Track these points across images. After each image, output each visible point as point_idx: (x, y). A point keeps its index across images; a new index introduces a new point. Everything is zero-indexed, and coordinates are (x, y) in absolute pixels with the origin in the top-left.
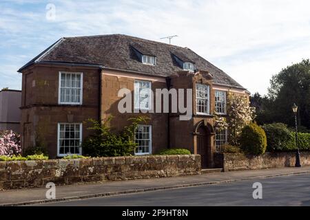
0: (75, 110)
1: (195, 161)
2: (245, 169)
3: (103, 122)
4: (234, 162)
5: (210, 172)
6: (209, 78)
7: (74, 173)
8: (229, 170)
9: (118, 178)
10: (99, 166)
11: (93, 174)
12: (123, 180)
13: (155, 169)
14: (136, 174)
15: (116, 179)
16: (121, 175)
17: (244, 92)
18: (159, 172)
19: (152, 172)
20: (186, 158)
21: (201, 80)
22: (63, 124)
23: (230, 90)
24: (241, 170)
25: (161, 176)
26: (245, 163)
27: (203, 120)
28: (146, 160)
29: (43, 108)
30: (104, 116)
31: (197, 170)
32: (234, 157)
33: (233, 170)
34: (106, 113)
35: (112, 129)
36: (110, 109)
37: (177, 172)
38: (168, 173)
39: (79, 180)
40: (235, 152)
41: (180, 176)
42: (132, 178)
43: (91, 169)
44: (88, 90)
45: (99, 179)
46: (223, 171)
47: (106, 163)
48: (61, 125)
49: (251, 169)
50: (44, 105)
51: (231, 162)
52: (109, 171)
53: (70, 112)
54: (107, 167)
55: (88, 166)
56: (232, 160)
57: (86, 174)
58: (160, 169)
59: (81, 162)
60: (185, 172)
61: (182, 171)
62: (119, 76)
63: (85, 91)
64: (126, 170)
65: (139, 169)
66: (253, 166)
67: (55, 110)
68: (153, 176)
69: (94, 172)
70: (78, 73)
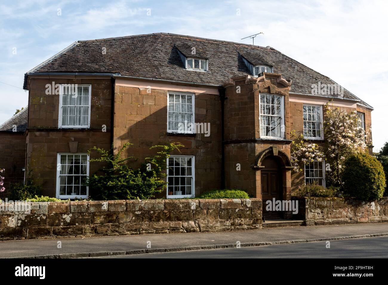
0: (80, 135)
1: (251, 209)
2: (347, 222)
3: (116, 152)
4: (325, 210)
5: (280, 225)
6: (282, 85)
7: (39, 223)
8: (316, 224)
9: (113, 232)
10: (81, 213)
11: (69, 224)
12: (122, 234)
13: (179, 219)
14: (144, 227)
15: (109, 232)
16: (119, 227)
17: (354, 106)
18: (186, 224)
19: (172, 224)
20: (236, 204)
21: (269, 88)
22: (64, 154)
23: (330, 104)
24: (338, 223)
25: (189, 230)
26: (346, 213)
27: (271, 148)
28: (162, 206)
29: (38, 133)
30: (117, 144)
31: (254, 223)
32: (325, 203)
33: (323, 224)
34: (122, 138)
35: (130, 162)
36: (128, 133)
37: (218, 224)
38: (202, 225)
39: (47, 233)
40: (327, 196)
41: (224, 230)
42: (137, 231)
43: (68, 218)
44: (98, 108)
45: (80, 232)
46: (304, 224)
47: (92, 209)
48: (62, 156)
49: (357, 222)
50: (39, 130)
51: (319, 211)
52: (99, 221)
53: (73, 139)
54: (94, 214)
55: (61, 214)
56: (322, 207)
57: (59, 225)
58: (187, 220)
59: (50, 208)
60: (232, 224)
61: (228, 223)
62: (142, 87)
63: (94, 109)
64: (127, 220)
65: (150, 219)
66: (362, 217)
67: (53, 135)
68: (174, 230)
69: (73, 222)
70: (85, 86)
